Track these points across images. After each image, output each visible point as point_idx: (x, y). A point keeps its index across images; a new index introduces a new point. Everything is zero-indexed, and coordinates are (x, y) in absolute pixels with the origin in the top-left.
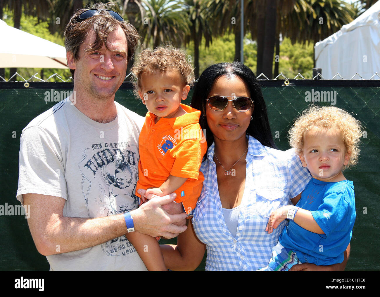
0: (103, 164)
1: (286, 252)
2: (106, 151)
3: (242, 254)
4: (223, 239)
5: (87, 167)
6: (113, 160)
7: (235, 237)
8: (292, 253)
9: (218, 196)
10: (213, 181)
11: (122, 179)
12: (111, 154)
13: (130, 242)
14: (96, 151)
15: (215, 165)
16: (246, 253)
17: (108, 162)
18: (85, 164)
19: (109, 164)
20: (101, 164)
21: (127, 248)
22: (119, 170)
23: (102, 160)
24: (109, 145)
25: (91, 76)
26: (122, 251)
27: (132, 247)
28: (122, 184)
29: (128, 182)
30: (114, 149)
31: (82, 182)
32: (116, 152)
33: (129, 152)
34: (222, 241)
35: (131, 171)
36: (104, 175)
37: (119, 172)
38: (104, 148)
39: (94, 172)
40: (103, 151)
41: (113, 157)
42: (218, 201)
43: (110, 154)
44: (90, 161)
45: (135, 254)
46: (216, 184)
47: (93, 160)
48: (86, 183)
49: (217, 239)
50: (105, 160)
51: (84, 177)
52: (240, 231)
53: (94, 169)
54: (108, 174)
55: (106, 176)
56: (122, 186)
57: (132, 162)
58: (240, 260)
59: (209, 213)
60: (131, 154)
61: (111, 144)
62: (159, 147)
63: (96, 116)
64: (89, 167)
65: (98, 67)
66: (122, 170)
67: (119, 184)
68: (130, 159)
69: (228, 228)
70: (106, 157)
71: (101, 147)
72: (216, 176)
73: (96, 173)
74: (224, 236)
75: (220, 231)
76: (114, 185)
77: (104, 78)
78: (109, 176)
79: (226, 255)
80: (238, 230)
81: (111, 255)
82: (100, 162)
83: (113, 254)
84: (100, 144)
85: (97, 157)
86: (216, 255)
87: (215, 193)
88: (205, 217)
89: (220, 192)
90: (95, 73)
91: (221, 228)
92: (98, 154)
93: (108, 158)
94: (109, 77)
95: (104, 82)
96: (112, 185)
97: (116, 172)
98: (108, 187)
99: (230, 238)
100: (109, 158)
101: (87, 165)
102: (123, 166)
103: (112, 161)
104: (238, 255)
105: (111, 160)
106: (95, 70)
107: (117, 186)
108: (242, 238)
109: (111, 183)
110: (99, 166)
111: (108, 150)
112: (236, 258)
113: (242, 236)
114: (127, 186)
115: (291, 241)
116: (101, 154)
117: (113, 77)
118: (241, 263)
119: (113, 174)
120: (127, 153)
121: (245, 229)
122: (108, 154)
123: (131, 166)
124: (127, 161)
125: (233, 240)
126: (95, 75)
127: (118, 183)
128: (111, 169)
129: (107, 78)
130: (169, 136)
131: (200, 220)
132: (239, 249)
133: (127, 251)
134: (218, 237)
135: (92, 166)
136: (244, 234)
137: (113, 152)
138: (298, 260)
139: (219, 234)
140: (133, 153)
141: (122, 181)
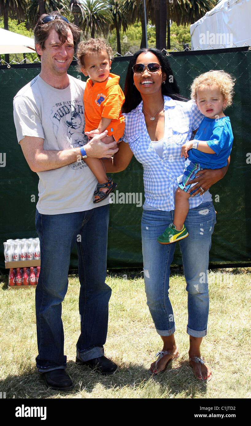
0: (64, 115)
1: (192, 164)
2: (64, 107)
3: (167, 168)
4: (155, 160)
6: (69, 112)
7: (162, 158)
8: (197, 164)
9: (148, 135)
10: (143, 125)
11: (76, 123)
12: (68, 109)
13: (84, 161)
14: (59, 107)
15: (143, 115)
16: (169, 167)
17: (66, 113)
18: (53, 116)
19: (67, 115)
20: (62, 115)
21: (83, 165)
22: (73, 118)
24: (66, 102)
25: (53, 60)
26: (80, 166)
27: (85, 164)
28: (76, 126)
29: (80, 125)
30: (69, 105)
31: (53, 127)
32: (70, 107)
33: (79, 106)
34: (154, 161)
35: (80, 118)
36: (64, 122)
37: (73, 119)
38: (63, 105)
39: (59, 120)
40: (63, 107)
42: (148, 137)
44: (56, 114)
45: (87, 168)
46: (145, 127)
47: (57, 113)
48: (56, 128)
49: (150, 160)
50: (64, 113)
51: (53, 124)
52: (165, 154)
53: (59, 119)
55: (65, 122)
56: (76, 127)
57: (81, 112)
58: (167, 171)
59: (143, 145)
61: (67, 102)
62: (96, 101)
63: (57, 85)
64: (56, 117)
65: (58, 54)
66: (75, 118)
67: (74, 126)
68: (80, 110)
69: (157, 153)
70: (65, 111)
71: (61, 105)
72: (145, 122)
73: (60, 121)
74: (155, 158)
75: (152, 156)
77: (61, 61)
78: (67, 122)
79: (157, 169)
80: (163, 153)
81: (74, 169)
82: (61, 114)
83: (74, 168)
84: (60, 103)
85: (59, 111)
86: (150, 171)
87: (145, 133)
88: (141, 148)
89: (148, 132)
90: (56, 58)
91: (152, 154)
92: (60, 109)
94: (64, 60)
95: (61, 64)
96: (70, 127)
97: (72, 119)
98: (67, 129)
99: (159, 159)
100: (67, 111)
101: (54, 117)
102: (75, 115)
103: (69, 113)
104: (165, 168)
105: (68, 112)
106: (55, 56)
107: (73, 128)
108: (166, 158)
109: (69, 126)
110: (61, 116)
111: (65, 106)
112: (164, 171)
113: (166, 157)
114: (79, 127)
115: (195, 158)
116: (62, 109)
117: (67, 60)
118: (167, 174)
119: (69, 120)
120: (78, 106)
121: (168, 152)
122: (66, 109)
123: (80, 114)
124: (78, 112)
125: (161, 160)
128: (68, 118)
129: (63, 61)
130: (101, 94)
131: (138, 150)
132: (165, 165)
133: (83, 166)
134: (151, 159)
135: (58, 117)
136: (167, 155)
137: (69, 107)
138: (201, 168)
139: (152, 157)
140: (81, 106)
141: (76, 124)
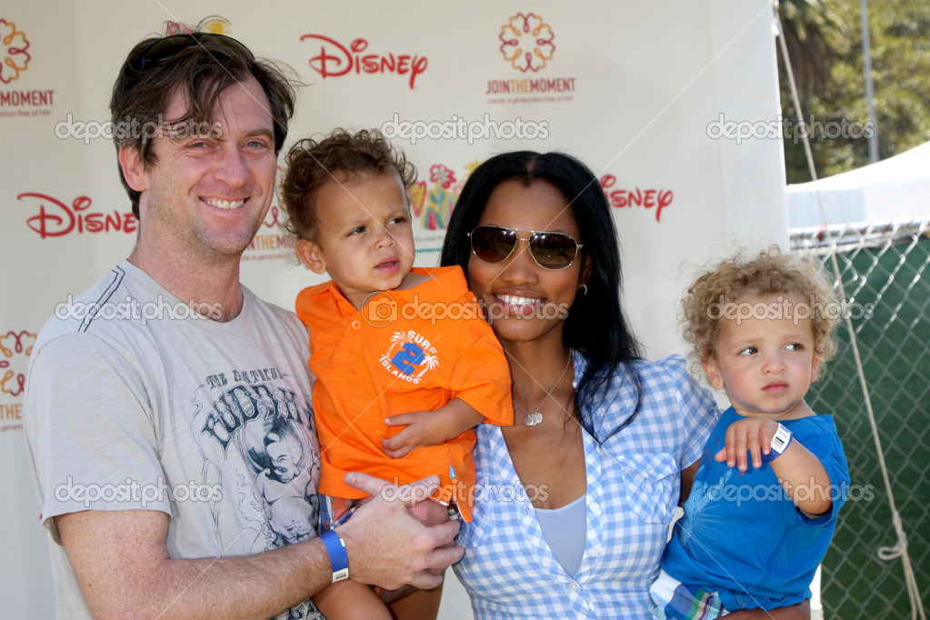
0: (238, 424)
2: (238, 392)
4: (543, 584)
5: (207, 434)
6: (257, 413)
8: (706, 596)
11: (282, 457)
12: (251, 399)
14: (218, 391)
17: (246, 418)
18: (202, 425)
19: (250, 423)
20: (232, 424)
22: (272, 436)
23: (234, 415)
24: (241, 375)
25: (191, 202)
28: (283, 470)
29: (297, 465)
30: (253, 383)
31: (204, 472)
32: (258, 392)
33: (284, 391)
34: (540, 590)
35: (297, 439)
36: (243, 452)
37: (273, 441)
38: (232, 384)
39: (225, 444)
40: (231, 392)
41: (255, 404)
43: (247, 399)
44: (210, 417)
47: (215, 414)
48: (213, 475)
50: (238, 413)
51: (205, 459)
52: (593, 559)
53: (224, 438)
54: (250, 448)
55: (246, 453)
56: (284, 476)
57: (295, 416)
60: (289, 396)
61: (244, 374)
62: (385, 361)
64: (212, 432)
65: (208, 178)
66: (280, 437)
67: (277, 472)
68: (290, 409)
70: (240, 407)
71: (225, 382)
73: (231, 446)
74: (545, 578)
75: (535, 567)
76: (267, 475)
77: (225, 204)
78: (252, 453)
80: (584, 557)
82: (228, 417)
84: (222, 375)
85: (221, 406)
90: (202, 194)
92: (222, 399)
93: (245, 409)
94: (237, 200)
95: (225, 215)
96: (262, 474)
97: (268, 441)
98: (251, 480)
99: (561, 580)
100: (247, 407)
101: (206, 428)
102: (279, 426)
103: (254, 416)
105: (251, 413)
106: (200, 185)
107: (273, 476)
108: (593, 576)
109: (259, 472)
110: (230, 429)
111: (241, 387)
113: (592, 571)
114: (295, 476)
116: (229, 399)
117: (246, 200)
119: (259, 448)
120: (281, 394)
121: (603, 555)
122: (243, 399)
123: (294, 424)
124: (286, 414)
125: (567, 585)
126: (200, 198)
127: (276, 468)
128: (255, 432)
129: (233, 205)
130: (411, 333)
135: (219, 431)
137: (254, 395)
138: (722, 608)
139: (532, 574)
140: (292, 395)
141: (284, 464)
